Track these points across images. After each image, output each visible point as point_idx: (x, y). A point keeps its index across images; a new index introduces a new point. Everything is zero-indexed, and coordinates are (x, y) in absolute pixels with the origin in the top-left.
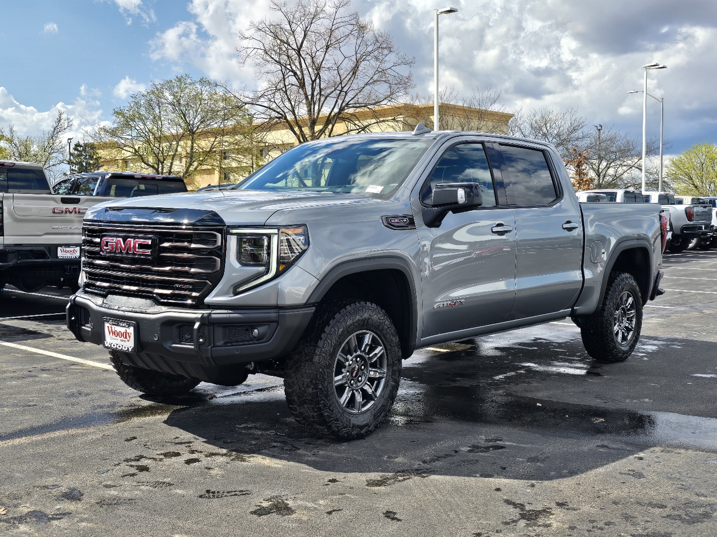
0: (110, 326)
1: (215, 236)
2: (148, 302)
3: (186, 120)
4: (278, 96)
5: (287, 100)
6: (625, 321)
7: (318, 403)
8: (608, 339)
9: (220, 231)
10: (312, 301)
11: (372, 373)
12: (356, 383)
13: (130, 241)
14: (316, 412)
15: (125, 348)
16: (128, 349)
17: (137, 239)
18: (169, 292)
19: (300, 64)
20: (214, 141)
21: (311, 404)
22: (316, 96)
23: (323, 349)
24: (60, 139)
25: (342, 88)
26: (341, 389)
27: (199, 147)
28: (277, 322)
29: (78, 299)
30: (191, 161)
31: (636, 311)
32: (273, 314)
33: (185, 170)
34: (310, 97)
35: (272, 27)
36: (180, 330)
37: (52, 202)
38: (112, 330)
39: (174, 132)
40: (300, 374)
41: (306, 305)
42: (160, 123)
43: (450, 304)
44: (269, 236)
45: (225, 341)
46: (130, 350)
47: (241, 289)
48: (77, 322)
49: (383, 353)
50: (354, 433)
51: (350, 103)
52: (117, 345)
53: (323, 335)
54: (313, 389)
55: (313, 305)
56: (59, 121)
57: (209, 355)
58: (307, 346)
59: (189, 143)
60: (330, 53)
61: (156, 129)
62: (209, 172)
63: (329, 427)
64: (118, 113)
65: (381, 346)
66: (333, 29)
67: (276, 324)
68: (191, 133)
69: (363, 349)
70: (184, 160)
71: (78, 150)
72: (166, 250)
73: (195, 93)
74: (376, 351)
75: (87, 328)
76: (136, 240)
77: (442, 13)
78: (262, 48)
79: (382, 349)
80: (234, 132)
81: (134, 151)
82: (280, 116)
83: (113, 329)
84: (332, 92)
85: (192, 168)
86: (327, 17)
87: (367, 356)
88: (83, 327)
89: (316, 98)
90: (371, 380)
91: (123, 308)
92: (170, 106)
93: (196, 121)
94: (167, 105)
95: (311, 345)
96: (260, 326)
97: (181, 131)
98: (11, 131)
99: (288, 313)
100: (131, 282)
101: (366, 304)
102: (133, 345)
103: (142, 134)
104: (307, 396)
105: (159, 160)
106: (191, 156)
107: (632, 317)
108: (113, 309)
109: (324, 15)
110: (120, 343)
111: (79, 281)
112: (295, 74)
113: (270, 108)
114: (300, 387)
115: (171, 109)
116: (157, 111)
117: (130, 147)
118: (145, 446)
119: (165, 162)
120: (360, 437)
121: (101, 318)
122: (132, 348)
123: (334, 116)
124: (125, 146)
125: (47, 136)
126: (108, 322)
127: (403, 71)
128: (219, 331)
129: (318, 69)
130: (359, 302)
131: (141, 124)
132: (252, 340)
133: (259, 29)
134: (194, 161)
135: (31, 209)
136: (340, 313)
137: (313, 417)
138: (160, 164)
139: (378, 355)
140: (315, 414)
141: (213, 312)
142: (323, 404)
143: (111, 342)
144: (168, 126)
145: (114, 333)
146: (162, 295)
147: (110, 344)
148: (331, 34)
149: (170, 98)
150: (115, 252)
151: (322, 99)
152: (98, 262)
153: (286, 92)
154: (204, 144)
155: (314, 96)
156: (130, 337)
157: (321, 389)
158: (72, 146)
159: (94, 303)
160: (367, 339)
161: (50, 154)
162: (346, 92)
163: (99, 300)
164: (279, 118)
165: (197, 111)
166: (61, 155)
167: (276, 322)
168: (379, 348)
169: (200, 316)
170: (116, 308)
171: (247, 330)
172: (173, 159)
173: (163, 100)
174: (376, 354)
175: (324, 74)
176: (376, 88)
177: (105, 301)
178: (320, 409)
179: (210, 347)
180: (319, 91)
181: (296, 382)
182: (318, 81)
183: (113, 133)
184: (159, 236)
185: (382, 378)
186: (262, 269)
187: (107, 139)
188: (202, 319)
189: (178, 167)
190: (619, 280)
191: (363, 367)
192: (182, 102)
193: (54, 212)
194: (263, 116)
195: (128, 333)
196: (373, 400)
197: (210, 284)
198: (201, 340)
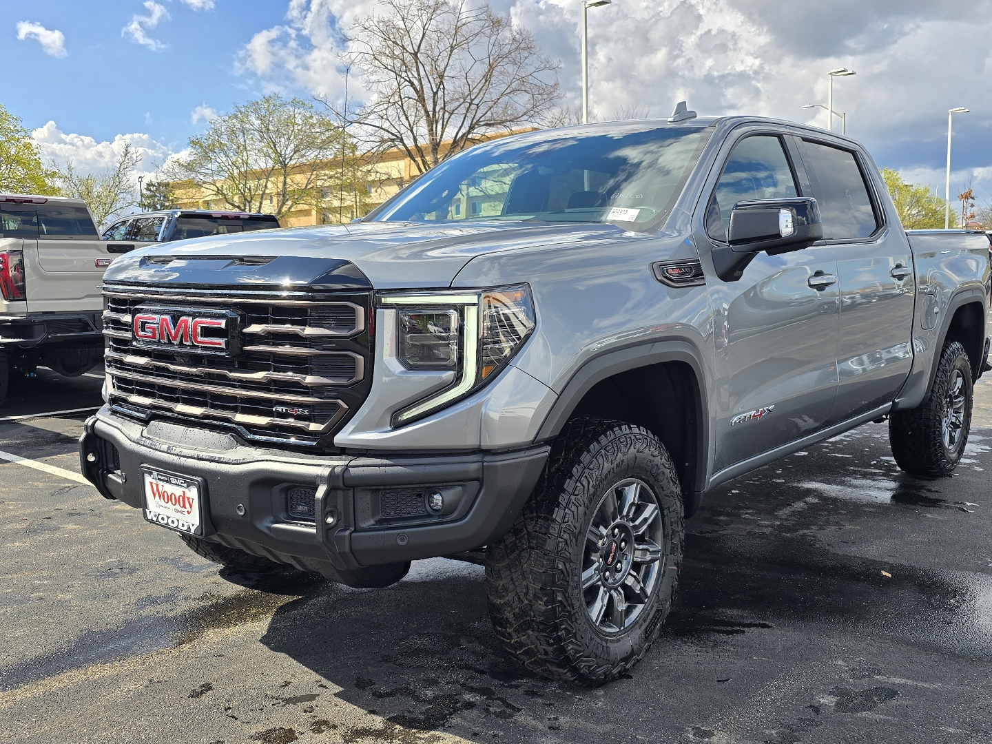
0: (154, 481)
1: (353, 311)
2: (225, 438)
3: (276, 150)
4: (391, 111)
5: (404, 117)
6: (951, 414)
7: (556, 628)
8: (935, 444)
9: (363, 302)
10: (546, 435)
11: (638, 553)
12: (612, 575)
13: (186, 322)
14: (552, 645)
15: (183, 525)
16: (189, 528)
17: (198, 317)
18: (262, 421)
19: (418, 70)
20: (311, 175)
21: (544, 631)
22: (439, 111)
23: (563, 525)
24: (128, 177)
25: (472, 100)
26: (592, 593)
27: (292, 182)
28: (481, 481)
29: (99, 425)
30: (284, 200)
31: (965, 400)
32: (471, 466)
33: (277, 211)
34: (431, 113)
35: (381, 24)
36: (286, 495)
37: (94, 251)
38: (158, 490)
39: (263, 166)
40: (519, 573)
41: (535, 444)
42: (245, 154)
43: (754, 416)
44: (460, 309)
45: (377, 518)
46: (193, 531)
47: (407, 415)
48: (100, 465)
49: (658, 514)
50: (615, 671)
51: (481, 120)
52: (168, 518)
53: (563, 499)
54: (546, 604)
55: (547, 442)
56: (126, 155)
57: (347, 549)
58: (532, 519)
59: (282, 179)
60: (456, 56)
61: (241, 161)
62: (307, 213)
63: (575, 670)
64: (194, 143)
65: (653, 503)
66: (458, 26)
67: (476, 483)
68: (283, 167)
69: (625, 513)
70: (275, 199)
71: (150, 190)
72: (255, 339)
73: (287, 117)
74: (646, 514)
75: (116, 477)
76: (197, 319)
77: (591, 5)
78: (371, 52)
79: (656, 508)
80: (333, 164)
81: (216, 189)
82: (394, 137)
83: (160, 487)
84: (460, 105)
85: (284, 209)
86: (450, 11)
87: (631, 524)
88: (110, 475)
89: (439, 115)
90: (636, 566)
91: (177, 450)
92: (256, 133)
93: (289, 151)
94: (252, 132)
95: (540, 517)
96: (446, 488)
97: (271, 163)
98: (70, 169)
99: (501, 461)
100: (192, 398)
101: (630, 428)
102: (197, 523)
103: (224, 168)
104: (534, 616)
105: (245, 199)
106: (284, 195)
107: (959, 408)
108: (160, 451)
109: (447, 9)
110: (175, 516)
111: (103, 392)
112: (412, 84)
113: (382, 128)
114: (519, 598)
115: (258, 136)
116: (242, 140)
117: (210, 183)
118: (226, 710)
119: (253, 202)
120: (624, 675)
121: (138, 464)
122: (195, 527)
123: (463, 136)
124: (204, 183)
125: (112, 173)
126: (150, 474)
127: (547, 78)
128: (365, 500)
129: (441, 77)
130: (620, 426)
131: (222, 155)
132: (429, 516)
133: (366, 29)
134: (288, 200)
135: (72, 261)
136: (589, 452)
137: (546, 653)
138: (247, 204)
139: (649, 521)
140: (550, 649)
141: (353, 463)
142: (565, 629)
143: (158, 511)
144: (255, 157)
145: (161, 496)
146: (250, 427)
147: (155, 516)
148: (456, 32)
149: (257, 123)
150: (159, 341)
151: (447, 115)
152: (130, 359)
153: (402, 106)
154: (300, 179)
155: (436, 112)
156: (191, 506)
157: (561, 601)
158: (144, 186)
159: (126, 433)
160: (632, 494)
161: (116, 194)
162: (477, 105)
163: (135, 430)
164: (393, 140)
165: (289, 139)
166: (129, 196)
167: (477, 479)
168: (651, 508)
169: (326, 472)
170: (165, 447)
171: (419, 496)
172: (262, 198)
173: (247, 126)
174: (646, 520)
175: (448, 84)
176: (516, 98)
177: (145, 434)
178: (559, 639)
179: (348, 532)
180: (442, 106)
181: (512, 587)
182: (440, 93)
183: (189, 167)
184: (240, 312)
185: (653, 560)
186: (449, 375)
187: (183, 176)
188: (332, 479)
189: (268, 208)
190: (949, 352)
191: (623, 544)
192: (271, 127)
193: (97, 265)
194: (372, 138)
195: (188, 499)
196: (642, 602)
197: (345, 406)
198: (330, 520)
